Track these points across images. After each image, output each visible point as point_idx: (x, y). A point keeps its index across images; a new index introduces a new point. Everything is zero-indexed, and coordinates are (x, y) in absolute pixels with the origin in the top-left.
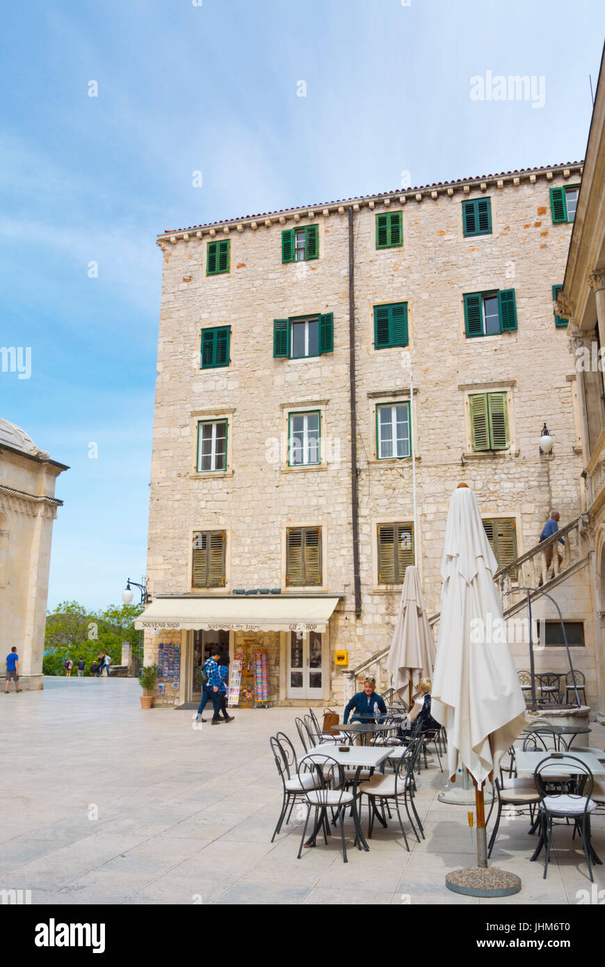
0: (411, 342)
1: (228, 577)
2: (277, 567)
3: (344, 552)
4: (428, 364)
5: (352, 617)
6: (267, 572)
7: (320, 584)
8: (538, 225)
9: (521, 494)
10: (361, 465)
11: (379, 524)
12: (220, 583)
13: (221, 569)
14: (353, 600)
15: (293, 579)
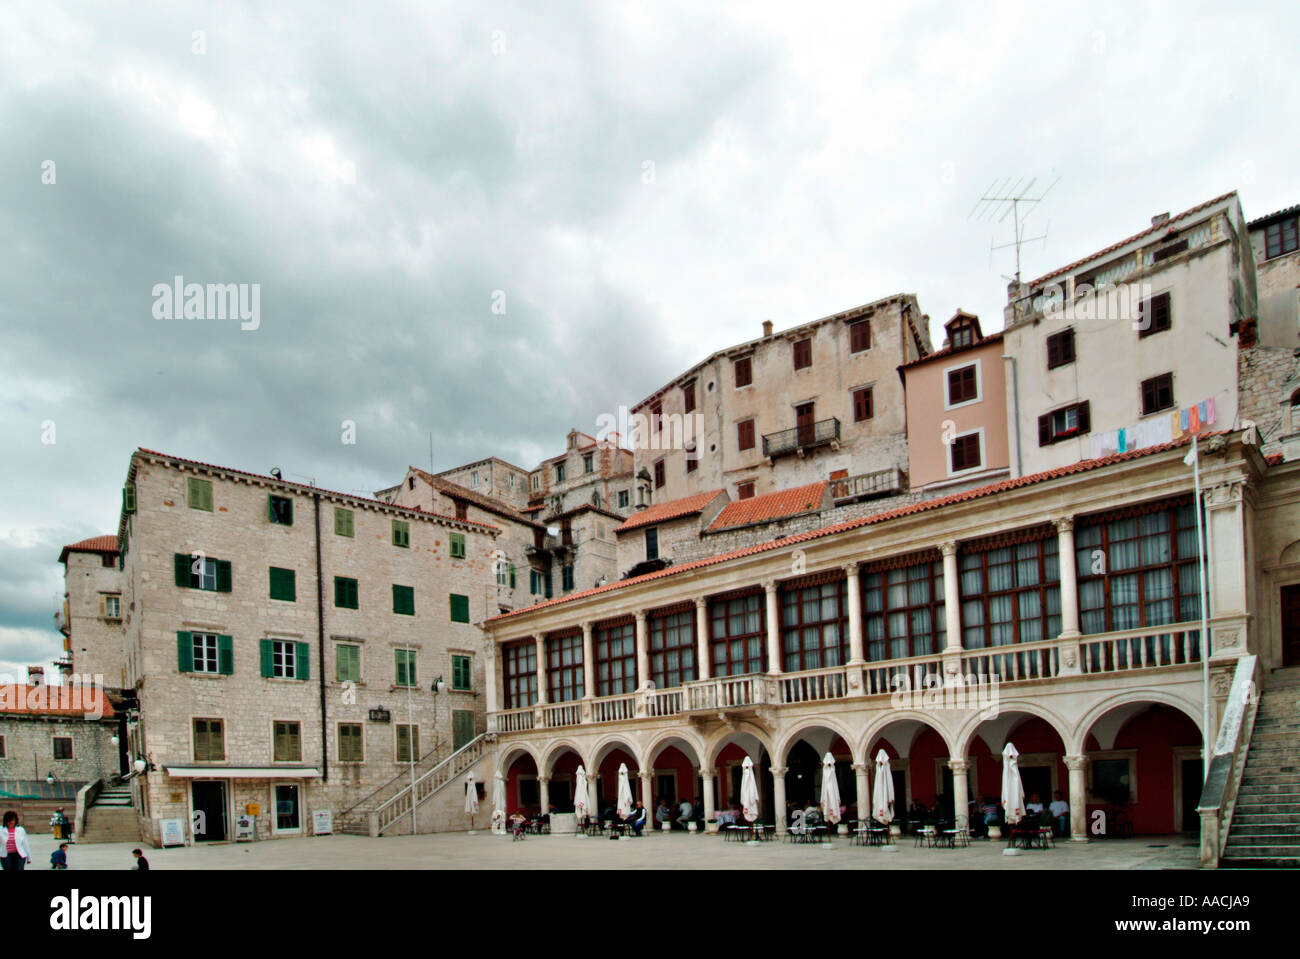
0: (360, 607)
1: (227, 753)
2: (266, 747)
3: (316, 739)
4: (371, 625)
5: (321, 781)
6: (258, 751)
7: (300, 760)
8: (435, 552)
9: (421, 712)
10: (327, 683)
11: (339, 724)
12: (222, 757)
13: (220, 747)
14: (322, 770)
15: (280, 756)
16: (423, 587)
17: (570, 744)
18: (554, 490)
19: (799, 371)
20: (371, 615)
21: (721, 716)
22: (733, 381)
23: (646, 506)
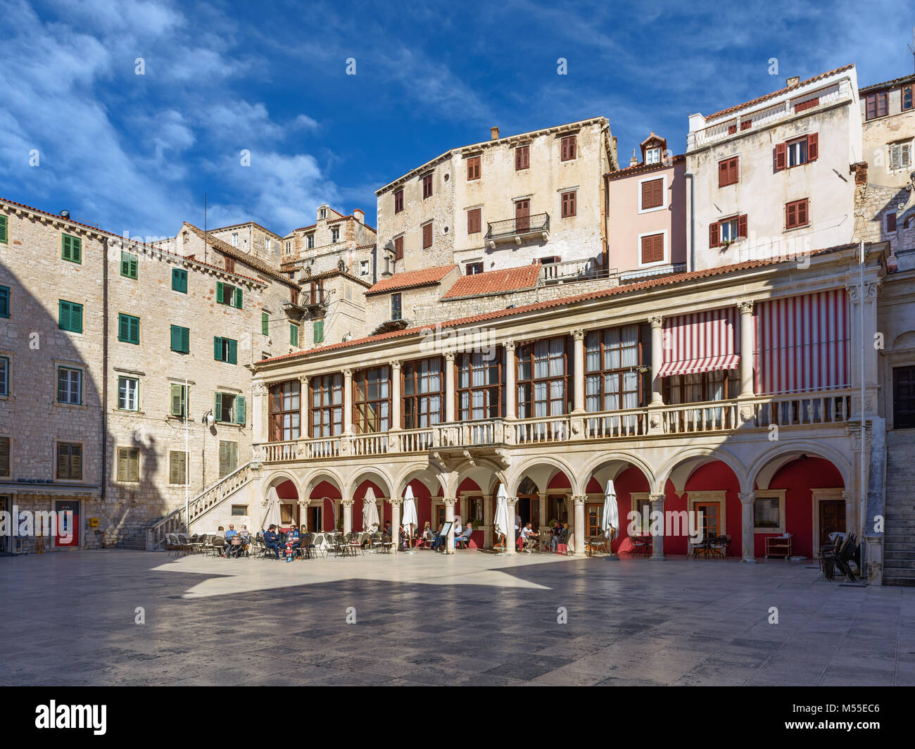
0: (140, 343)
1: (11, 470)
2: (50, 466)
3: (96, 461)
4: (150, 360)
5: (99, 500)
6: (42, 469)
7: (81, 479)
8: (209, 299)
10: (109, 410)
11: (119, 447)
12: (6, 474)
13: (5, 464)
14: (100, 489)
15: (61, 475)
16: (197, 330)
17: (329, 474)
18: (304, 255)
19: (519, 171)
20: (149, 351)
21: (466, 453)
22: (466, 175)
23: (391, 274)
